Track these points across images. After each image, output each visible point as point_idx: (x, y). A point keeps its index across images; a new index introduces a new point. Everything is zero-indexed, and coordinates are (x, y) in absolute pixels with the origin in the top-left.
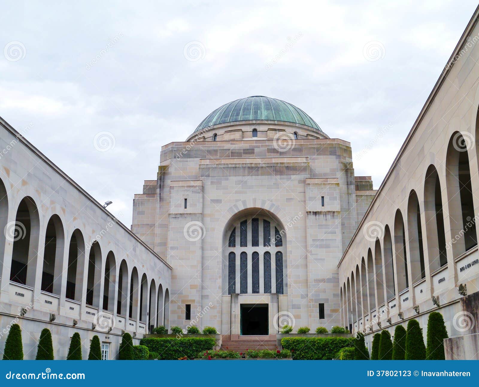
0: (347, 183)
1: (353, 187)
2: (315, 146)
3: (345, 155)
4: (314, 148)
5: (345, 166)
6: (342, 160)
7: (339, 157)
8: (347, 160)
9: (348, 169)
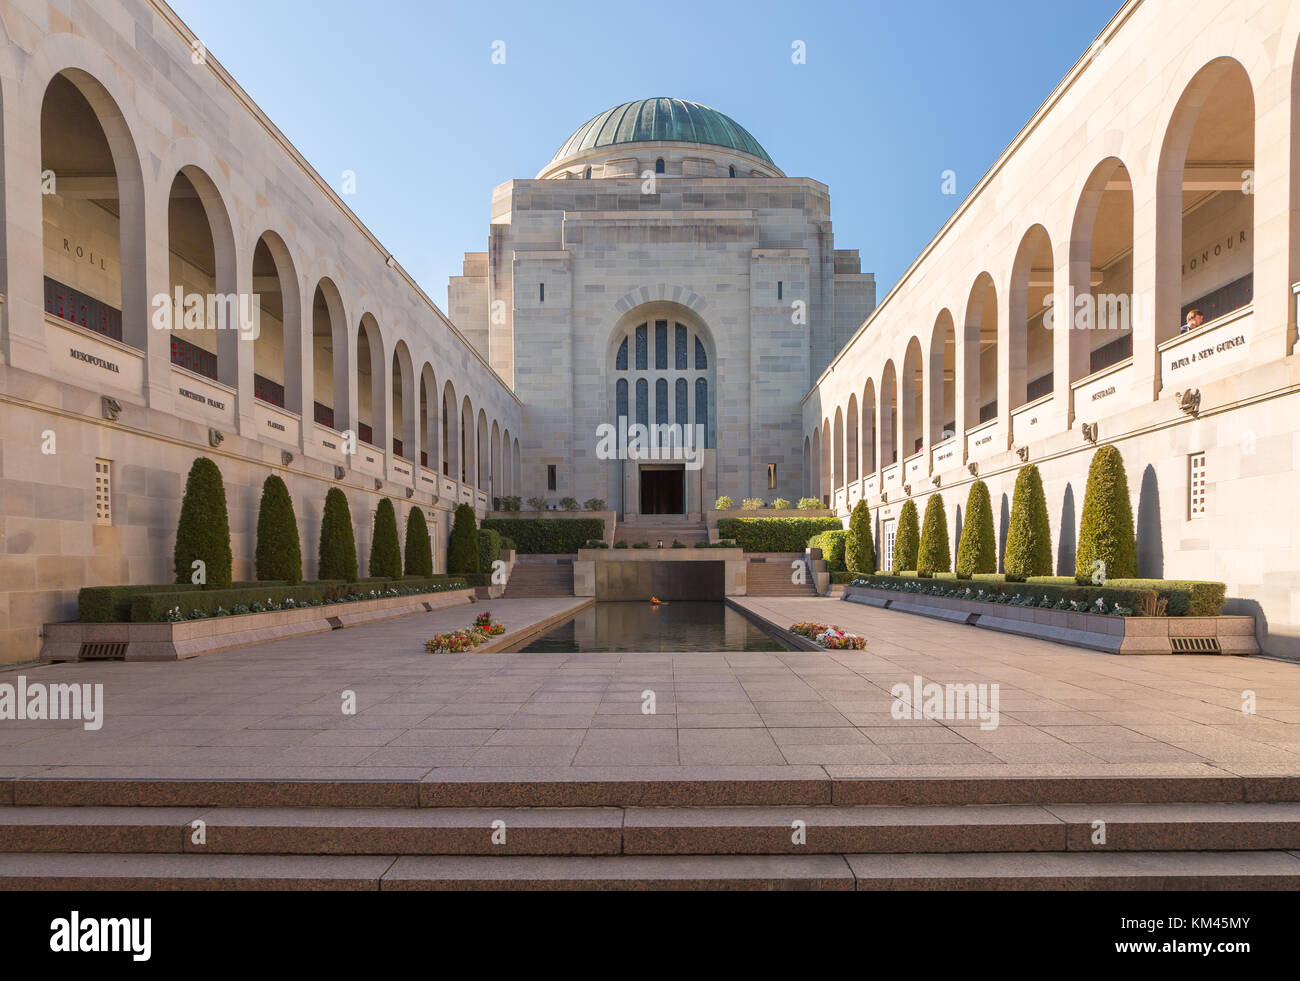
0: (821, 259)
1: (830, 267)
2: (768, 191)
3: (818, 209)
4: (766, 194)
5: (820, 229)
6: (814, 217)
7: (808, 212)
8: (823, 218)
9: (823, 234)
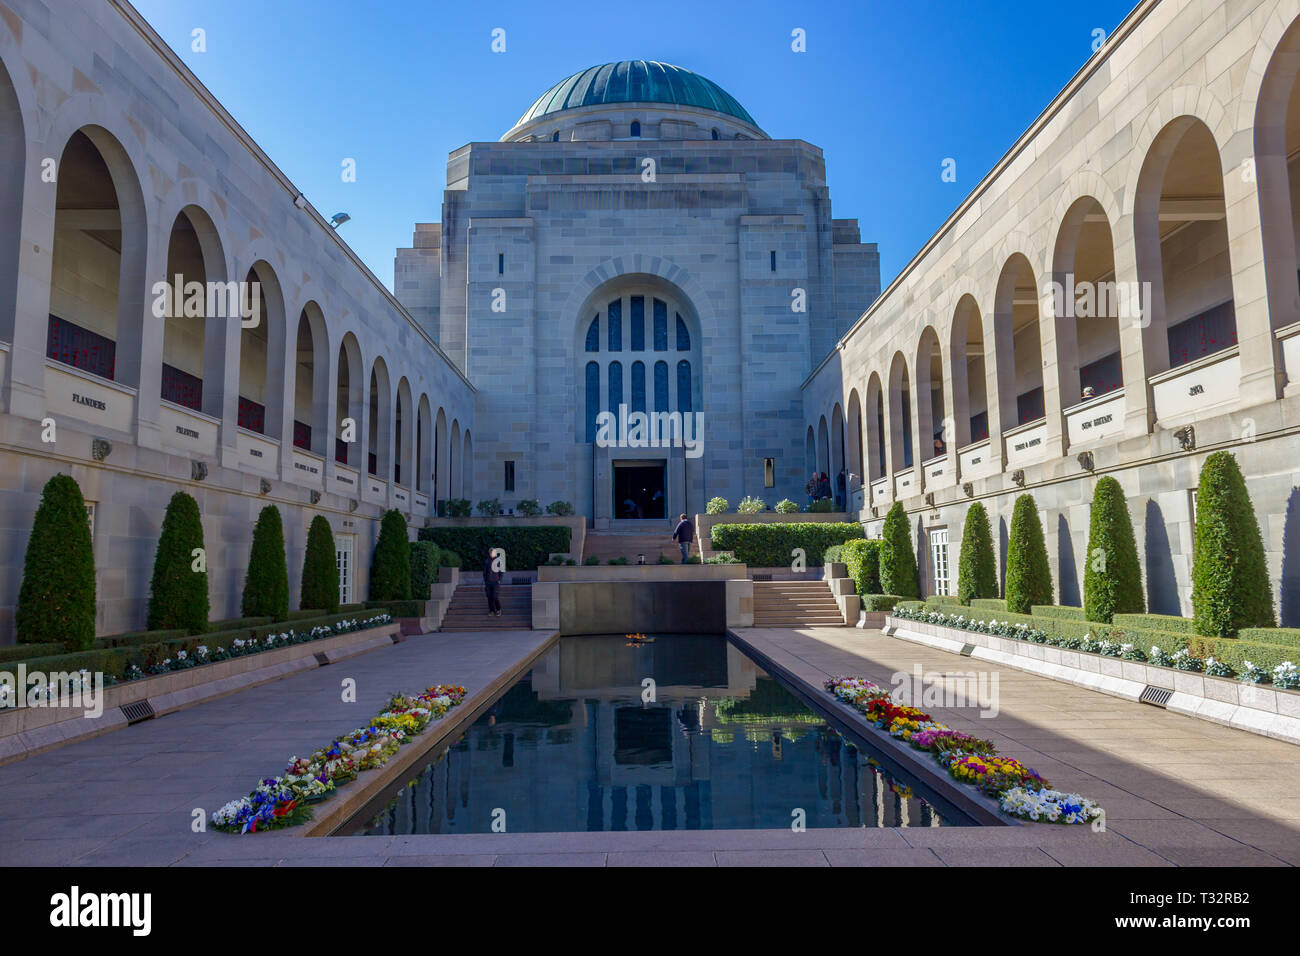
0: (818, 227)
1: (828, 236)
2: (755, 155)
3: (813, 173)
4: (754, 158)
5: (815, 195)
6: (807, 183)
7: (801, 176)
8: (818, 183)
9: (819, 200)
